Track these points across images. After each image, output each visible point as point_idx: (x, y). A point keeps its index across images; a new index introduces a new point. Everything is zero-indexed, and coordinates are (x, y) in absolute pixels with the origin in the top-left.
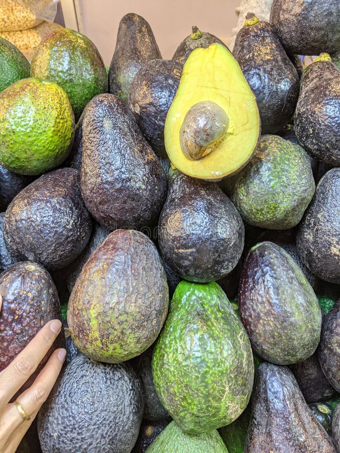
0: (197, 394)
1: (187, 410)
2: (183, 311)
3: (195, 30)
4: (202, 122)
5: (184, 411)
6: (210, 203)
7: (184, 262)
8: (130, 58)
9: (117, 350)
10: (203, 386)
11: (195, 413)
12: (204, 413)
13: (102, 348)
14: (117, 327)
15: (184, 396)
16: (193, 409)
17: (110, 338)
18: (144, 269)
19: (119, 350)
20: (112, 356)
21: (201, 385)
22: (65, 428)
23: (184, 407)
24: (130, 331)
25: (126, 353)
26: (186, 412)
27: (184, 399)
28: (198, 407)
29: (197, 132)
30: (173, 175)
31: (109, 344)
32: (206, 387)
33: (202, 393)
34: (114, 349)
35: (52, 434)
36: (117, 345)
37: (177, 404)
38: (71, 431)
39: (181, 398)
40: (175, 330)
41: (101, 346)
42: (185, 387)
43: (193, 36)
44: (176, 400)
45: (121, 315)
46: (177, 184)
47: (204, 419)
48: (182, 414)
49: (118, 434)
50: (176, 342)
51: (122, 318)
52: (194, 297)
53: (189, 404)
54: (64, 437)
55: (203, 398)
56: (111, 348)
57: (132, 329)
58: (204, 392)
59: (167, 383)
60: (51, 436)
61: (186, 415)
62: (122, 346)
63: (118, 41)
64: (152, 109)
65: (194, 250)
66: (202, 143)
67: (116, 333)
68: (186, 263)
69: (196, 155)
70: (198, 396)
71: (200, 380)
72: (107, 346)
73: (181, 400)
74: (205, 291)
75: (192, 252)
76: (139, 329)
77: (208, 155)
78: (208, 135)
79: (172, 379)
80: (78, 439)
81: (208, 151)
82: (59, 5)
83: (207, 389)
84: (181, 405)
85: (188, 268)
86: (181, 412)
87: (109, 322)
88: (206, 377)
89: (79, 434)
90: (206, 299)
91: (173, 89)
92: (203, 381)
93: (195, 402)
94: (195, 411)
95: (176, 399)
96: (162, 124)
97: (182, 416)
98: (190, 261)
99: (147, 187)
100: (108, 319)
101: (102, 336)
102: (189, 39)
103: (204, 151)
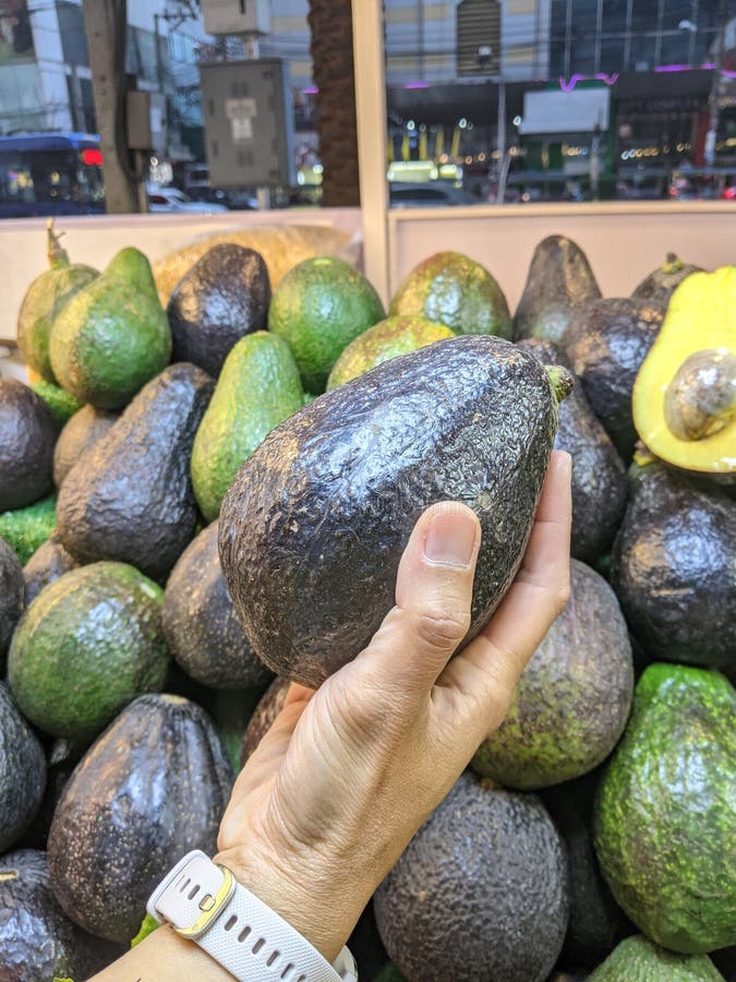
0: (699, 848)
1: (674, 882)
2: (662, 708)
3: (672, 258)
4: (708, 377)
5: (669, 883)
6: (721, 514)
7: (668, 614)
9: (547, 749)
10: (711, 834)
11: (694, 888)
12: (712, 890)
13: (521, 741)
14: (553, 702)
15: (672, 852)
16: (689, 879)
17: (539, 719)
19: (551, 749)
20: (536, 758)
21: (706, 831)
22: (443, 882)
23: (671, 874)
24: (574, 713)
25: (562, 756)
26: (674, 886)
27: (673, 858)
28: (698, 875)
30: (641, 474)
31: (534, 734)
32: (717, 836)
33: (709, 848)
34: (543, 744)
35: (415, 894)
36: (548, 737)
37: (657, 868)
38: (454, 891)
39: (666, 856)
40: (649, 735)
41: (520, 735)
42: (674, 833)
43: (668, 267)
44: (653, 860)
45: (560, 680)
47: (710, 904)
48: (665, 891)
49: (537, 917)
50: (654, 754)
51: (563, 687)
52: (682, 687)
53: (681, 868)
54: (439, 900)
55: (712, 857)
56: (538, 741)
57: (578, 710)
58: (714, 846)
59: (637, 827)
60: (413, 899)
61: (672, 892)
62: (557, 739)
65: (691, 591)
66: (710, 408)
67: (549, 712)
68: (674, 615)
69: (695, 431)
70: (701, 853)
71: (705, 821)
72: (530, 736)
73: (665, 859)
74: (704, 679)
75: (689, 595)
76: (590, 715)
77: (717, 432)
78: (721, 395)
79: (648, 817)
80: (465, 907)
81: (717, 425)
83: (718, 842)
84: (665, 871)
85: (676, 626)
86: (664, 885)
87: (539, 690)
88: (716, 818)
89: (469, 897)
90: (708, 692)
92: (711, 825)
93: (695, 865)
94: (693, 885)
95: (656, 858)
96: (625, 391)
97: (664, 896)
98: (681, 610)
99: (599, 483)
100: (537, 685)
101: (524, 716)
102: (659, 274)
103: (711, 423)
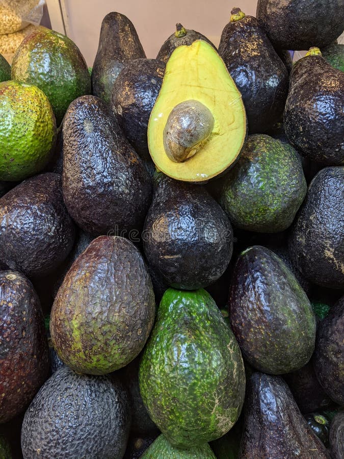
0: (185, 407)
1: (175, 424)
2: (170, 320)
3: (179, 27)
4: (185, 122)
5: (172, 424)
6: (196, 207)
7: (169, 269)
8: (113, 58)
9: (101, 362)
10: (191, 399)
11: (184, 427)
12: (193, 426)
13: (86, 360)
14: (100, 338)
15: (172, 409)
16: (181, 423)
17: (93, 349)
18: (128, 276)
19: (102, 362)
20: (96, 367)
21: (189, 397)
22: (48, 443)
23: (172, 420)
24: (114, 342)
25: (111, 364)
26: (174, 426)
27: (172, 412)
28: (186, 421)
29: (180, 133)
30: (158, 178)
31: (92, 356)
32: (194, 399)
33: (190, 406)
34: (98, 361)
35: (36, 450)
36: (101, 357)
37: (165, 417)
38: (55, 447)
39: (169, 411)
40: (161, 340)
41: (84, 357)
42: (172, 399)
43: (177, 34)
44: (163, 414)
45: (104, 325)
46: (162, 187)
47: (193, 432)
48: (170, 428)
49: (104, 449)
50: (163, 353)
51: (105, 328)
52: (181, 306)
53: (178, 418)
54: (48, 453)
55: (192, 411)
56: (95, 359)
57: (116, 339)
58: (193, 405)
59: (154, 395)
60: (34, 451)
61: (173, 429)
62: (106, 357)
63: (101, 41)
64: (135, 110)
65: (179, 256)
66: (186, 144)
67: (99, 344)
68: (172, 270)
69: (180, 157)
70: (186, 409)
71: (188, 392)
72: (90, 358)
73: (168, 413)
74: (193, 298)
75: (178, 258)
76: (124, 340)
77: (193, 157)
78: (192, 135)
79: (159, 391)
80: (61, 455)
81: (193, 152)
82: (45, 7)
83: (195, 402)
84: (169, 419)
85: (174, 275)
86: (169, 426)
87: (92, 332)
88: (195, 390)
89: (63, 449)
90: (194, 307)
91: (156, 88)
92: (190, 394)
93: (184, 416)
94: (183, 424)
95: (164, 412)
96: (145, 125)
97: (170, 430)
98: (176, 267)
99: (130, 191)
100: (90, 330)
101: (85, 348)
102: (173, 37)
103: (188, 152)
